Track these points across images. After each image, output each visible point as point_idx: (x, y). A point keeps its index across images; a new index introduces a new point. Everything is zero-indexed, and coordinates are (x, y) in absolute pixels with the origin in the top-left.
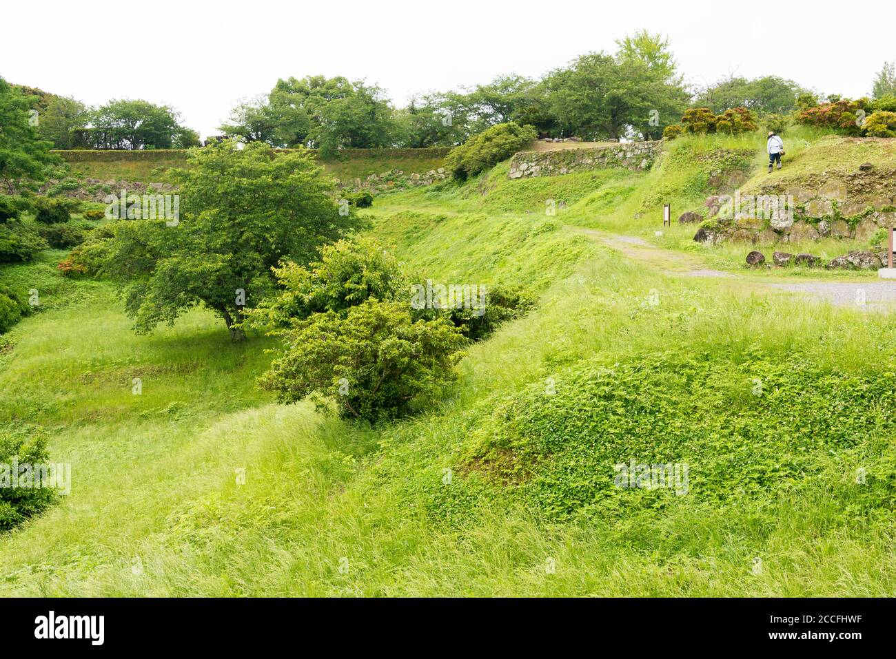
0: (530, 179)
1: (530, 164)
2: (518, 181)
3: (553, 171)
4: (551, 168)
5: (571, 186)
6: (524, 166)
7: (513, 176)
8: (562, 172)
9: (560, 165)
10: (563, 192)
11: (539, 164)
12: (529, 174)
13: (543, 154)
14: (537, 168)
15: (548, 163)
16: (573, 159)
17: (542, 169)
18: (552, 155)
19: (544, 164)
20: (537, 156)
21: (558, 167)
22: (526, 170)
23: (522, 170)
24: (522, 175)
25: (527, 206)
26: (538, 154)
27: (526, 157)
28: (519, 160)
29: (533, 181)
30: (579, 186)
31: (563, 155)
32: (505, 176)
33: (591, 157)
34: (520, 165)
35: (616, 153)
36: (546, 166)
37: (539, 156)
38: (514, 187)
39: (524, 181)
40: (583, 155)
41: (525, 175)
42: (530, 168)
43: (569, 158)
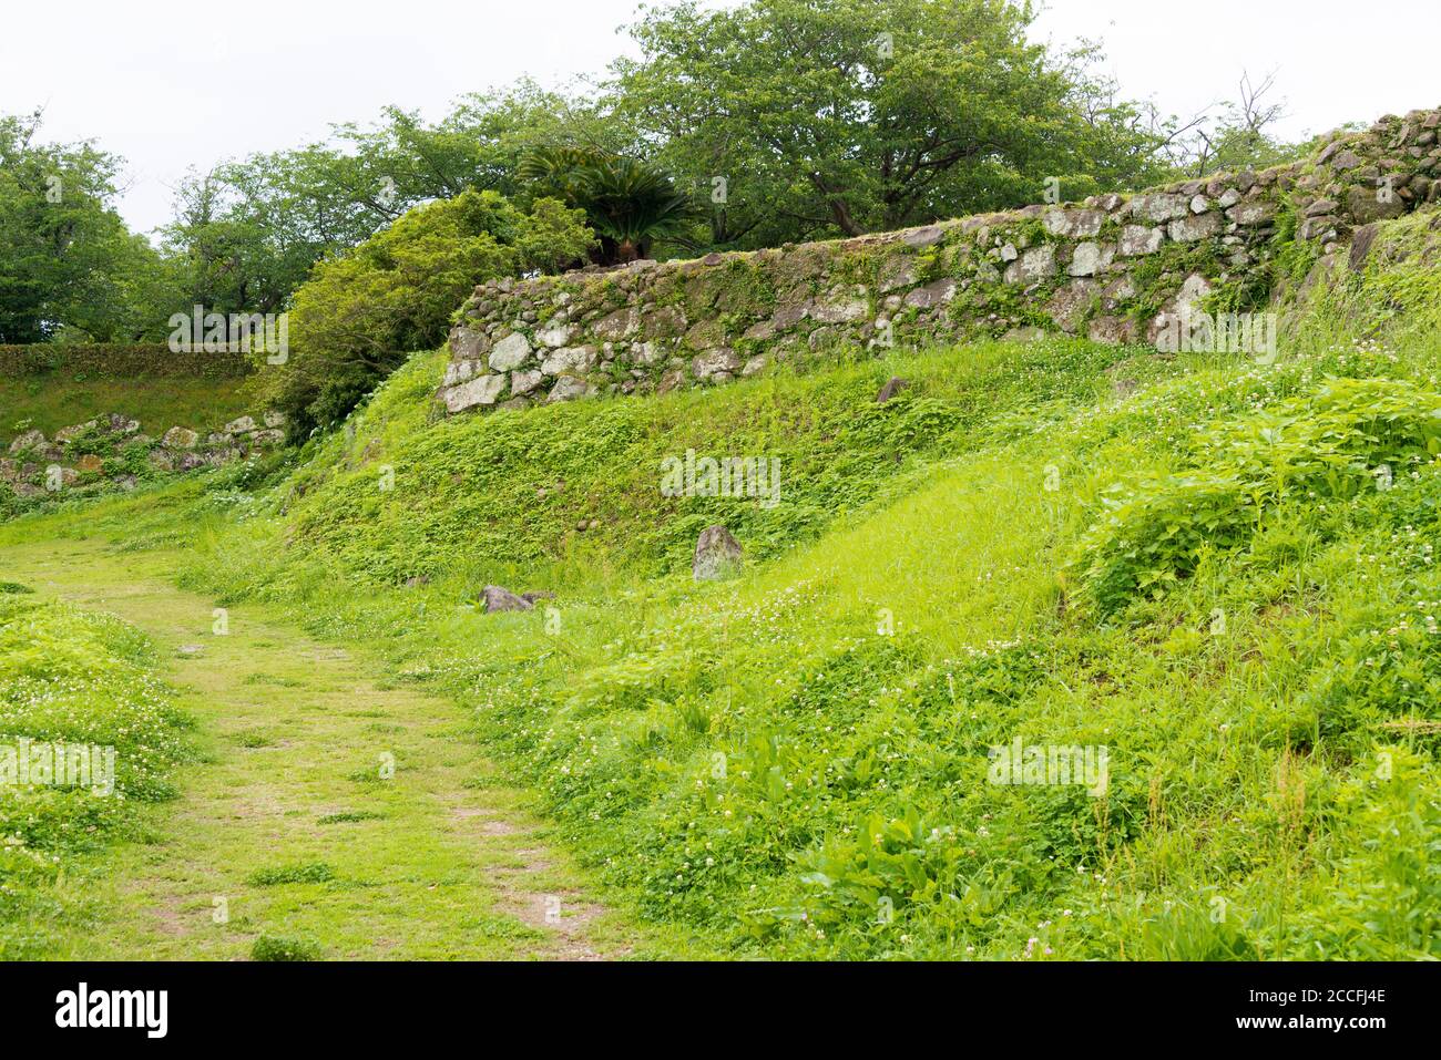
0: (537, 415)
1: (541, 336)
2: (479, 423)
3: (657, 371)
4: (649, 352)
5: (761, 439)
6: (511, 349)
7: (457, 400)
8: (704, 374)
9: (697, 336)
11: (586, 334)
12: (536, 389)
13: (604, 283)
14: (576, 358)
15: (630, 328)
16: (761, 300)
17: (600, 362)
18: (653, 284)
19: (613, 334)
20: (574, 295)
21: (686, 349)
22: (519, 369)
23: (498, 368)
24: (497, 391)
25: (516, 553)
26: (583, 287)
27: (519, 302)
28: (488, 318)
29: (553, 420)
30: (807, 436)
31: (709, 284)
32: (426, 404)
33: (863, 290)
34: (495, 342)
35: (1008, 253)
36: (624, 344)
37: (585, 294)
38: (454, 455)
39: (511, 422)
40: (815, 277)
41: (515, 390)
42: (540, 355)
43: (743, 297)
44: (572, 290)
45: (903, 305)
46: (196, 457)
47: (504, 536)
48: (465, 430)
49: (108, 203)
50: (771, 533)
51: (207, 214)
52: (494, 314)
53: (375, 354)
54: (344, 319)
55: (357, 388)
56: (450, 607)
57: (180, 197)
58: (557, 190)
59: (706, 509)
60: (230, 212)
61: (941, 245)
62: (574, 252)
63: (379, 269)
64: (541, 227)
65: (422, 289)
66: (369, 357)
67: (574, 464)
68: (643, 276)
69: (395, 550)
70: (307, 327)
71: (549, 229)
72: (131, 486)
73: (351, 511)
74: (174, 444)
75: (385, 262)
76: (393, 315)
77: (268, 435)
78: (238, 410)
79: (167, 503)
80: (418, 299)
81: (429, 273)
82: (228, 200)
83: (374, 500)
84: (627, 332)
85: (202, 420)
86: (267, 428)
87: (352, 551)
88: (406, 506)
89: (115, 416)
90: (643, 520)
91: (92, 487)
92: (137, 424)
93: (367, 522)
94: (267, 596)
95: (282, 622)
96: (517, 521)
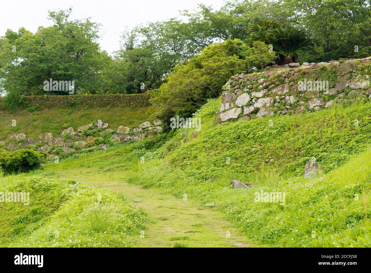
0: (252, 122)
1: (254, 94)
2: (233, 125)
3: (294, 107)
4: (292, 99)
5: (330, 130)
6: (243, 99)
7: (224, 117)
8: (311, 107)
9: (309, 94)
10: (314, 143)
11: (270, 93)
12: (252, 113)
13: (276, 75)
14: (266, 102)
15: (286, 91)
16: (332, 80)
17: (275, 103)
18: (293, 75)
19: (279, 93)
20: (266, 79)
21: (305, 98)
22: (246, 106)
23: (239, 106)
24: (238, 114)
25: (245, 170)
26: (269, 76)
27: (246, 82)
28: (235, 88)
29: (258, 124)
30: (346, 129)
31: (313, 75)
32: (214, 118)
33: (368, 77)
34: (238, 96)
36: (283, 97)
37: (269, 79)
38: (223, 136)
39: (243, 125)
40: (351, 72)
41: (245, 113)
42: (253, 101)
44: (265, 77)
46: (129, 137)
47: (240, 165)
48: (227, 127)
49: (94, 41)
50: (331, 163)
51: (132, 44)
52: (237, 86)
53: (195, 100)
54: (185, 87)
55: (189, 112)
56: (221, 188)
57: (122, 38)
58: (262, 38)
59: (310, 155)
60: (141, 44)
62: (268, 61)
63: (197, 68)
64: (256, 52)
65: (212, 76)
66: (193, 100)
67: (265, 139)
68: (290, 72)
69: (202, 169)
70: (172, 90)
71: (259, 53)
72: (105, 148)
73: (188, 156)
74: (121, 132)
75: (199, 66)
76: (202, 85)
77: (155, 128)
78: (144, 119)
79: (118, 154)
80: (211, 80)
81: (215, 70)
82: (140, 40)
83: (196, 152)
84: (284, 92)
85: (131, 123)
86: (155, 126)
87: (188, 169)
88: (207, 154)
90: (289, 159)
91: (91, 148)
92: (107, 125)
93: (193, 160)
94: (160, 185)
95: (166, 193)
96: (245, 159)
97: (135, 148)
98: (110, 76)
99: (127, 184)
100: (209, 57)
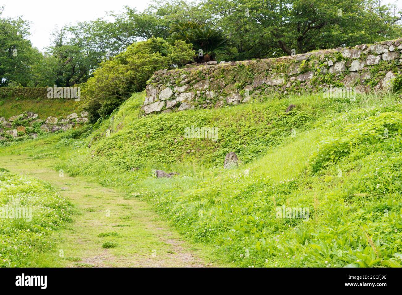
0: (175, 115)
1: (176, 89)
3: (214, 101)
4: (212, 94)
5: (248, 124)
6: (167, 93)
7: (148, 110)
8: (230, 102)
9: (228, 89)
10: (233, 135)
11: (191, 88)
12: (174, 106)
13: (197, 71)
14: (188, 96)
15: (206, 86)
16: (249, 78)
17: (195, 98)
18: (213, 72)
19: (200, 88)
20: (187, 75)
21: (224, 93)
22: (169, 100)
23: (162, 99)
24: (162, 107)
25: (167, 160)
26: (190, 72)
27: (169, 77)
28: (159, 82)
29: (180, 117)
30: (263, 123)
31: (232, 72)
32: (138, 111)
33: (283, 75)
34: (161, 90)
35: (330, 63)
36: (204, 92)
37: (191, 75)
38: (147, 128)
39: (166, 117)
40: (267, 70)
41: (167, 107)
42: (176, 95)
43: (243, 76)
44: (187, 73)
45: (296, 80)
47: (163, 155)
48: (151, 120)
49: (26, 38)
50: (249, 155)
51: (61, 42)
52: (161, 81)
53: (120, 93)
54: (110, 81)
55: (114, 104)
56: (146, 177)
57: (52, 36)
58: (183, 37)
59: (229, 147)
60: (69, 41)
61: (308, 60)
62: (188, 59)
63: (122, 64)
64: (177, 50)
65: (137, 71)
66: (118, 94)
68: (210, 69)
69: (127, 159)
70: (98, 84)
71: (180, 51)
72: (35, 137)
73: (113, 146)
74: (50, 122)
75: (124, 62)
76: (127, 80)
77: (82, 119)
78: (71, 111)
79: (47, 143)
80: (135, 75)
81: (139, 66)
83: (121, 142)
84: (205, 88)
85: (59, 114)
86: (82, 117)
87: (114, 159)
88: (131, 144)
89: (30, 113)
90: (209, 150)
91: (21, 137)
92: (37, 115)
93: (118, 150)
94: (86, 173)
95: (92, 181)
96: (168, 150)
97: (62, 138)
98: (40, 70)
99: (55, 171)
100: (133, 54)
